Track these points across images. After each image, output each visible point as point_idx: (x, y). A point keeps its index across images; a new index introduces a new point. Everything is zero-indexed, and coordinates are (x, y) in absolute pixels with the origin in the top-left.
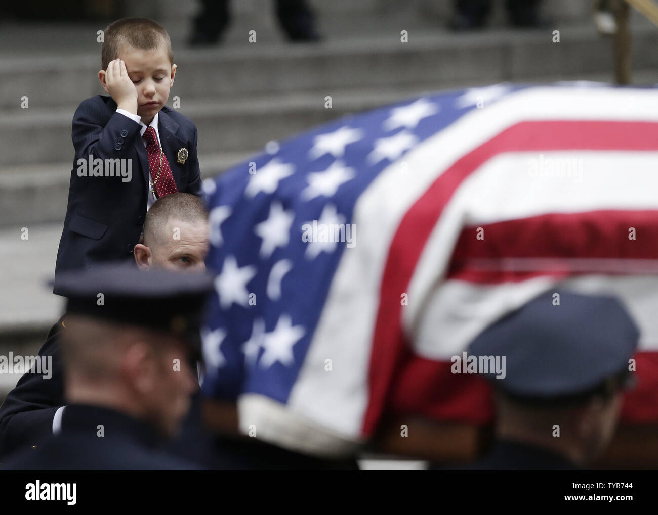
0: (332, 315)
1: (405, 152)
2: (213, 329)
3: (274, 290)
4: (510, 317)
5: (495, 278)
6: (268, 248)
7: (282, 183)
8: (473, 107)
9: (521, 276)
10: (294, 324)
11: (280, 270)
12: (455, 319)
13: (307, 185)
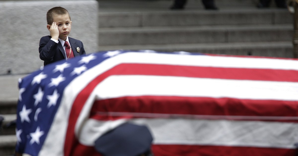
0: (54, 128)
1: (82, 72)
2: (18, 130)
3: (36, 118)
4: (110, 132)
5: (106, 118)
6: (36, 102)
7: (42, 80)
8: (109, 57)
9: (115, 118)
10: (41, 130)
11: (38, 111)
12: (92, 132)
13: (51, 82)
